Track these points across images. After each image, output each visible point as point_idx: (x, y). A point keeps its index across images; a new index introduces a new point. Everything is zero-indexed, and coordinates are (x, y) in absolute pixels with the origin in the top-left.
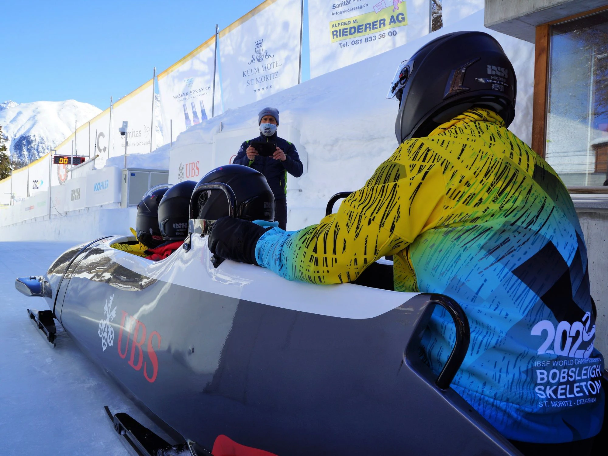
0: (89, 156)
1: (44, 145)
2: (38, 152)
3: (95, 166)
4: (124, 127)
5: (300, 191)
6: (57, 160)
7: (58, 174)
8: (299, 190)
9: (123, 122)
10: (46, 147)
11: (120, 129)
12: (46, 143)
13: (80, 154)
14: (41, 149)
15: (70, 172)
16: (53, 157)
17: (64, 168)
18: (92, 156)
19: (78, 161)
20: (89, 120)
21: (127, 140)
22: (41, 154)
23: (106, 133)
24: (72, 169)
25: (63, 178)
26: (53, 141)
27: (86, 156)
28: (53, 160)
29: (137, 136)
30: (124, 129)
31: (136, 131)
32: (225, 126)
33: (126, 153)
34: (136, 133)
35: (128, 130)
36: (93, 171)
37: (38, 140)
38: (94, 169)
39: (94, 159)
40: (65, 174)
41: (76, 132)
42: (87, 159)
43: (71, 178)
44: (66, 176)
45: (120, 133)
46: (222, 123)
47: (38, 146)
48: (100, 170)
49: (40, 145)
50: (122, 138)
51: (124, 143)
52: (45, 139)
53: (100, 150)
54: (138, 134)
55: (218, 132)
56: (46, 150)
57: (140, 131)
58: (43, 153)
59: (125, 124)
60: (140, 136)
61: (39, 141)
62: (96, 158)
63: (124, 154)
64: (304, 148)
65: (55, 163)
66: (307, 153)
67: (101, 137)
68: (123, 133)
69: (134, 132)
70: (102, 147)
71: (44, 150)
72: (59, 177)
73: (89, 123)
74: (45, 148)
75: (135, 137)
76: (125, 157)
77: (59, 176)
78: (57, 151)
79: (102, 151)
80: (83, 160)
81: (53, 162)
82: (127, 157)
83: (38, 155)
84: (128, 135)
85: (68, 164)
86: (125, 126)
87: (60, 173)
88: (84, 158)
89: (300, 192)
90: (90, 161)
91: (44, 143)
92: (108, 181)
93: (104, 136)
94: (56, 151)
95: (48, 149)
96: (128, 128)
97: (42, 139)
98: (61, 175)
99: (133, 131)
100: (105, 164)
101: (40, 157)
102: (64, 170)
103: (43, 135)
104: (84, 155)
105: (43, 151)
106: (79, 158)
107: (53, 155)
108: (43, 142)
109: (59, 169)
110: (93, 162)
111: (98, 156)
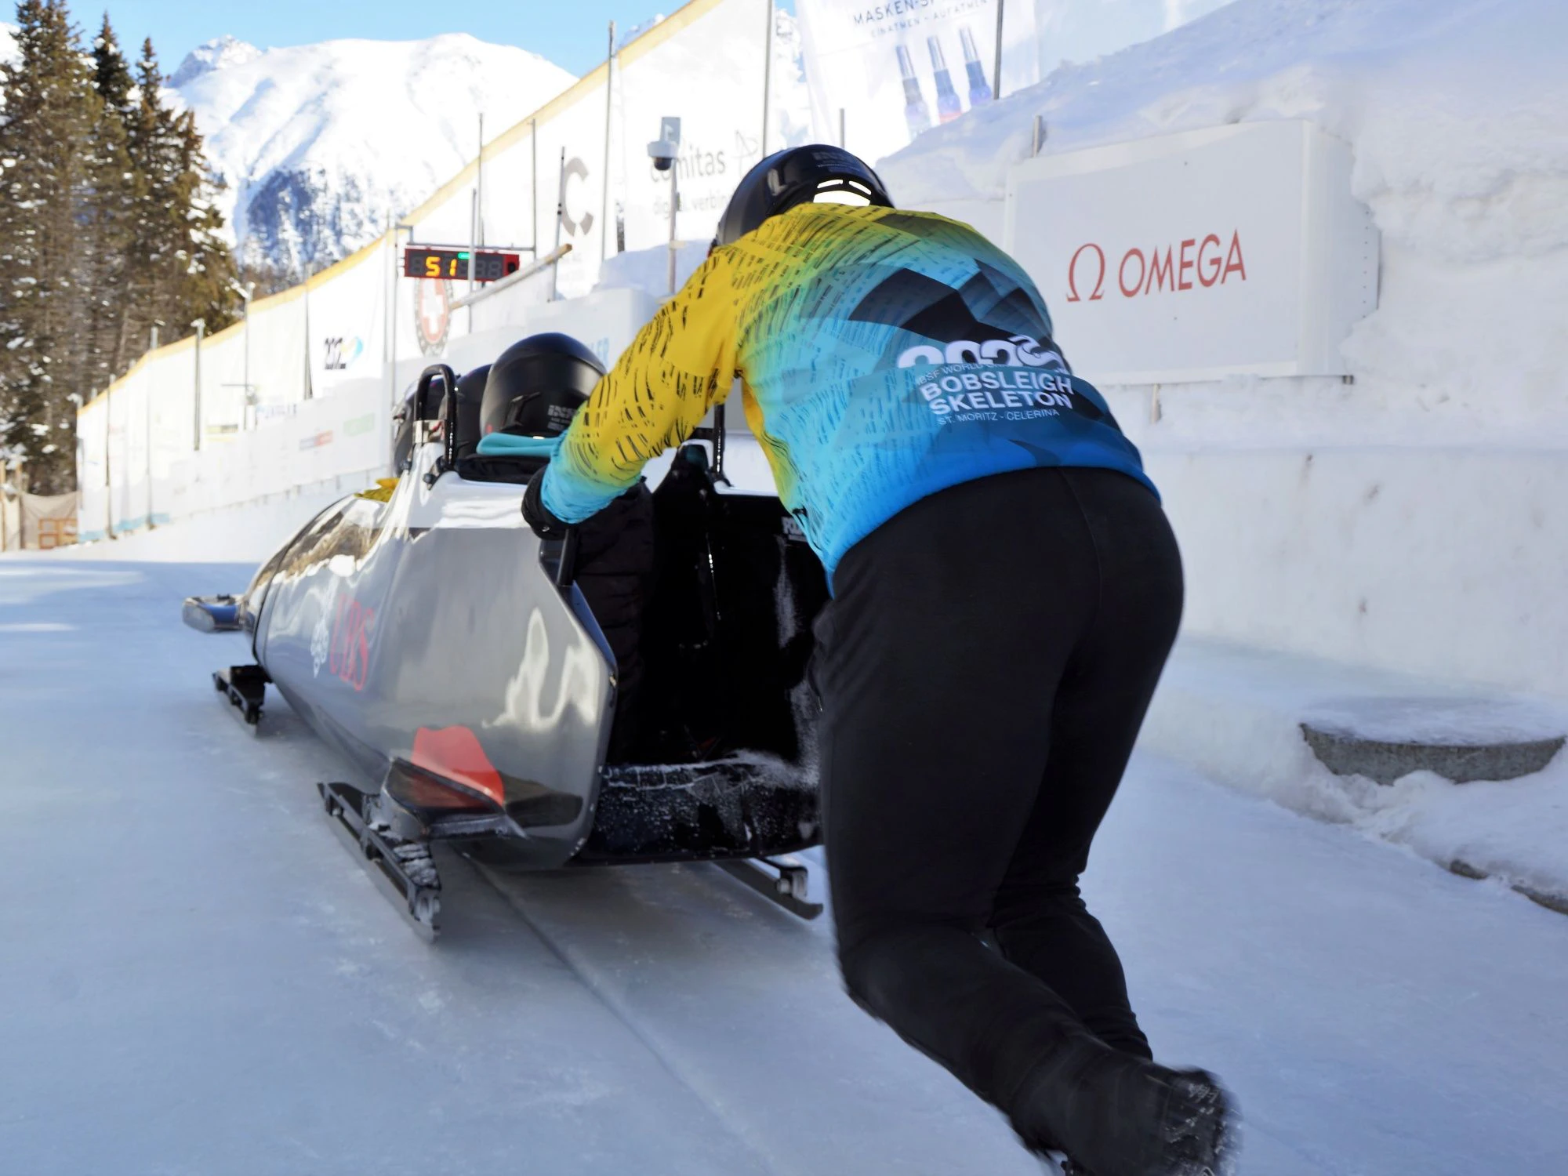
0: (533, 249)
1: (357, 208)
2: (339, 234)
3: (561, 288)
4: (667, 138)
5: (1348, 379)
6: (418, 262)
7: (417, 314)
8: (1344, 378)
9: (664, 119)
10: (368, 214)
11: (653, 146)
12: (366, 199)
13: (498, 240)
14: (346, 221)
15: (465, 309)
16: (402, 254)
17: (439, 291)
18: (546, 249)
19: (495, 266)
20: (529, 112)
21: (679, 189)
22: (348, 241)
23: (593, 163)
24: (474, 295)
25: (434, 328)
26: (392, 192)
27: (521, 249)
28: (402, 262)
29: (709, 174)
30: (667, 147)
31: (703, 152)
32: (1052, 132)
33: (672, 238)
34: (704, 160)
35: (682, 152)
36: (552, 304)
37: (336, 186)
38: (555, 296)
39: (552, 262)
40: (443, 316)
41: (480, 158)
42: (525, 260)
43: (470, 331)
44: (446, 322)
45: (651, 162)
46: (1040, 118)
47: (338, 209)
48: (578, 302)
49: (345, 206)
50: (656, 181)
51: (667, 197)
52: (362, 184)
53: (571, 228)
54: (711, 163)
55: (1025, 155)
56: (368, 227)
57: (721, 153)
58: (356, 235)
59: (672, 126)
60: (721, 172)
61: (341, 191)
62: (560, 256)
63: (663, 238)
64: (1368, 212)
65: (408, 274)
66: (1380, 233)
67: (574, 179)
68: (663, 164)
69: (699, 156)
70: (575, 215)
71: (360, 224)
72: (419, 328)
73: (534, 124)
74: (361, 216)
75: (701, 174)
76: (669, 253)
77: (421, 326)
78: (415, 229)
79: (579, 230)
80: (511, 264)
81: (402, 271)
82: (677, 254)
83: (338, 242)
84: (680, 168)
85: (456, 277)
86: (670, 134)
87: (425, 313)
88: (517, 257)
89: (1348, 386)
90: (540, 269)
91: (358, 200)
92: (606, 341)
93: (584, 174)
94: (411, 228)
95: (373, 221)
96: (681, 141)
97: (351, 183)
98: (427, 320)
99: (694, 153)
100: (595, 280)
101: (346, 253)
102: (439, 299)
103: (352, 170)
104: (517, 245)
105: (353, 228)
106: (496, 256)
107: (403, 246)
108: (354, 194)
109: (419, 295)
110: (549, 270)
111: (569, 247)
